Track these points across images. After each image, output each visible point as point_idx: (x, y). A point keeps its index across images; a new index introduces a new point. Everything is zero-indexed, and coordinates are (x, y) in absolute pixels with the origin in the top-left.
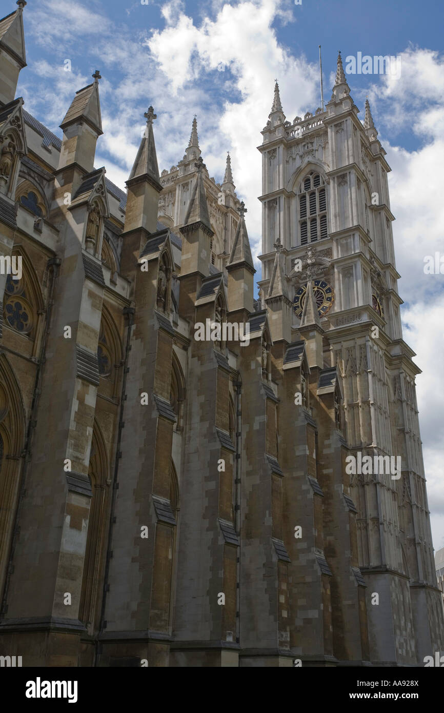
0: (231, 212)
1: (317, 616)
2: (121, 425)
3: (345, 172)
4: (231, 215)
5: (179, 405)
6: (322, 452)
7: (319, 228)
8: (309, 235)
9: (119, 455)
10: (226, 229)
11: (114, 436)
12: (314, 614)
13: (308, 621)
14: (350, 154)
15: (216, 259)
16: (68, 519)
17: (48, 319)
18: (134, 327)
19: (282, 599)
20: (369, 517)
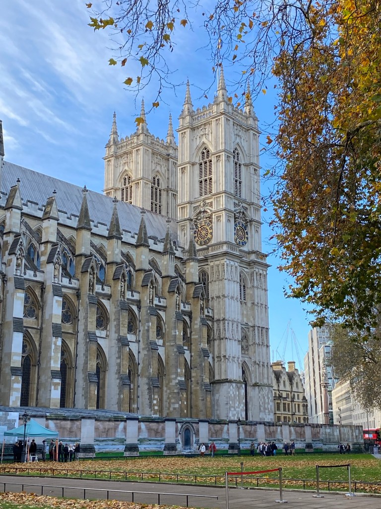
0: (172, 158)
1: (178, 407)
2: (77, 343)
3: (219, 154)
4: (171, 160)
5: (107, 326)
6: (194, 327)
7: (208, 187)
8: (203, 190)
9: (77, 356)
10: (168, 170)
11: (75, 348)
12: (177, 406)
13: (175, 409)
14: (223, 142)
15: (162, 192)
16: (53, 387)
17: (42, 311)
18: (80, 301)
19: (155, 402)
20: (215, 356)
